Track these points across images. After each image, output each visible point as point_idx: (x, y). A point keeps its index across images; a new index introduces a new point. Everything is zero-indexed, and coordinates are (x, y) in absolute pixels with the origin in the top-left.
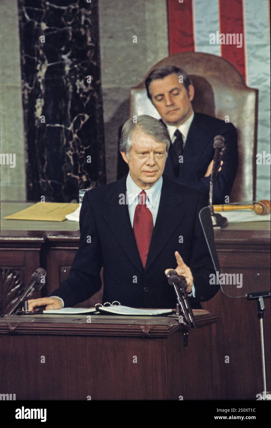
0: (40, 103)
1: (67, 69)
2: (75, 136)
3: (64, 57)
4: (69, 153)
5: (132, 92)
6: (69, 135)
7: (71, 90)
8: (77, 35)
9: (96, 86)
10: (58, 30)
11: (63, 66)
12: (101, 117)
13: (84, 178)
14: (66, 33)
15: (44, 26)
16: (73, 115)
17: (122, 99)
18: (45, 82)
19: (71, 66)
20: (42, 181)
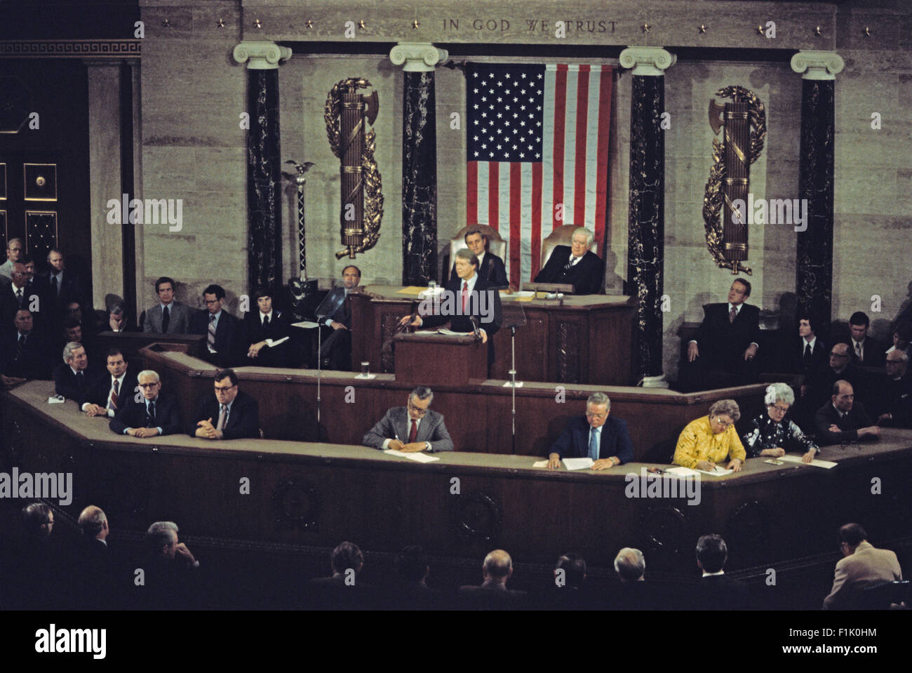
0: (410, 244)
1: (423, 230)
2: (425, 259)
3: (422, 225)
4: (422, 267)
5: (452, 241)
6: (422, 259)
7: (424, 239)
8: (427, 215)
9: (435, 238)
10: (419, 213)
11: (421, 228)
12: (437, 251)
13: (428, 278)
14: (422, 214)
15: (413, 211)
16: (425, 249)
17: (446, 244)
18: (413, 235)
19: (425, 229)
20: (410, 278)
